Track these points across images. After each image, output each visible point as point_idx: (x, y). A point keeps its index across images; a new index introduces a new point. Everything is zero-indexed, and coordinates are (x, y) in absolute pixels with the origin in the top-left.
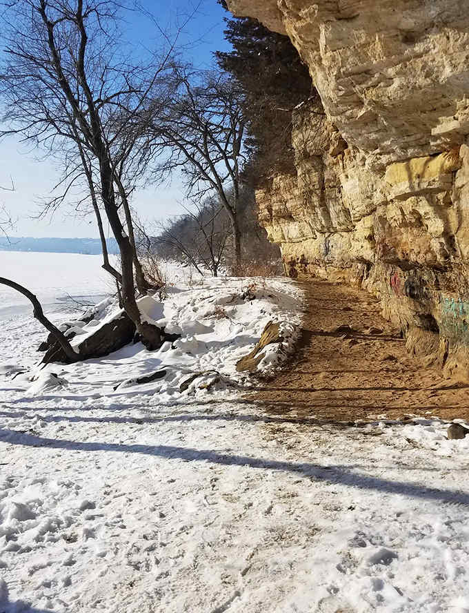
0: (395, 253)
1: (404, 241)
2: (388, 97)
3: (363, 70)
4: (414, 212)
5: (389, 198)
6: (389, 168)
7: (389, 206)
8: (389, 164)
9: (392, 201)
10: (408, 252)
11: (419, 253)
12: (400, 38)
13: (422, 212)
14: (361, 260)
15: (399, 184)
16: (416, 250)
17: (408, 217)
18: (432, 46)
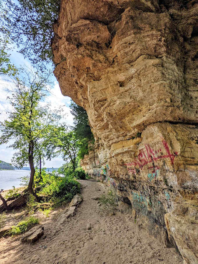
0: (114, 175)
1: (117, 170)
2: (114, 110)
3: (104, 99)
4: (121, 160)
5: (112, 156)
6: (112, 146)
7: (113, 158)
8: (112, 144)
9: (113, 157)
10: (119, 174)
11: (123, 175)
12: (119, 85)
13: (125, 160)
14: (103, 175)
15: (116, 150)
16: (122, 174)
17: (119, 162)
18: (133, 86)
